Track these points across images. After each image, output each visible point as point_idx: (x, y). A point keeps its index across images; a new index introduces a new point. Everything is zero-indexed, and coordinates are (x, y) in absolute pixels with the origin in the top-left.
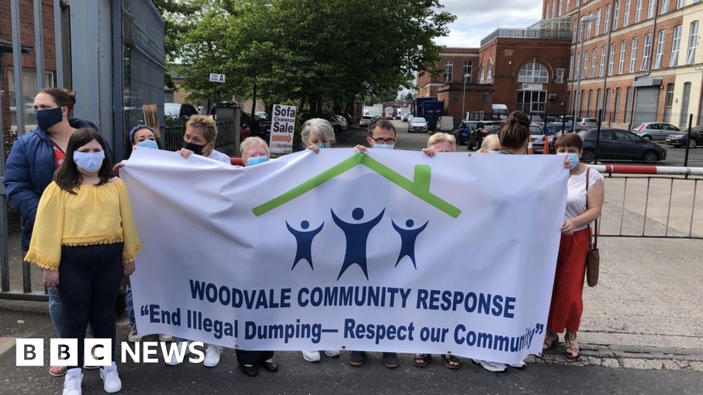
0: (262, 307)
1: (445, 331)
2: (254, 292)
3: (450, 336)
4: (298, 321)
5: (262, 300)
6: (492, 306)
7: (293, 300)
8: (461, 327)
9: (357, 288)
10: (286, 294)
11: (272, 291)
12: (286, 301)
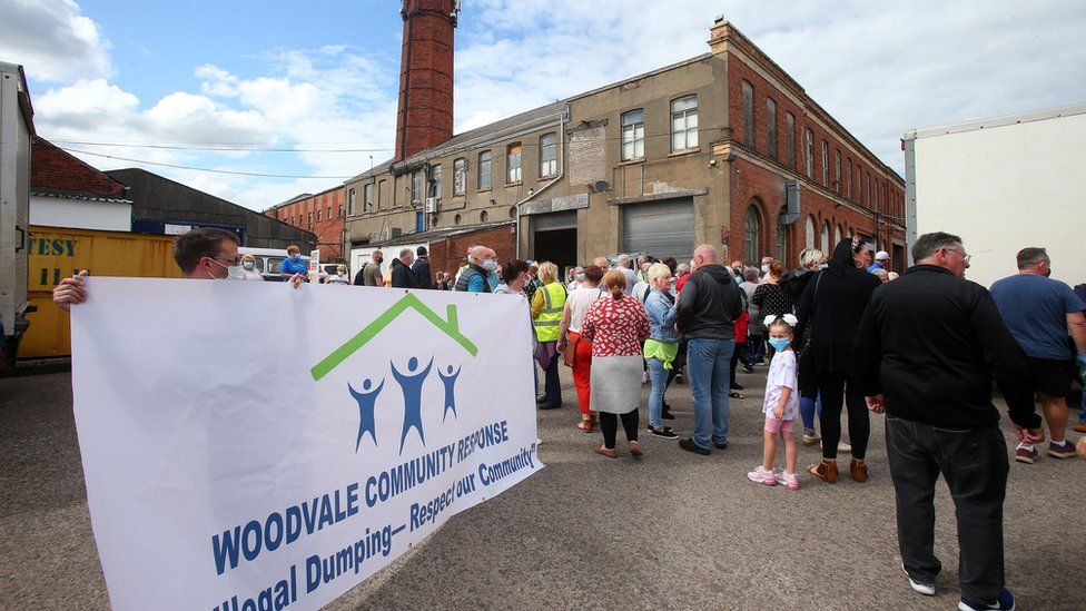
0: (326, 524)
1: (472, 477)
2: (316, 501)
3: (477, 480)
4: (368, 531)
5: (326, 513)
6: (495, 435)
7: (361, 503)
8: (482, 466)
9: (418, 460)
10: (353, 493)
11: (337, 493)
12: (354, 505)
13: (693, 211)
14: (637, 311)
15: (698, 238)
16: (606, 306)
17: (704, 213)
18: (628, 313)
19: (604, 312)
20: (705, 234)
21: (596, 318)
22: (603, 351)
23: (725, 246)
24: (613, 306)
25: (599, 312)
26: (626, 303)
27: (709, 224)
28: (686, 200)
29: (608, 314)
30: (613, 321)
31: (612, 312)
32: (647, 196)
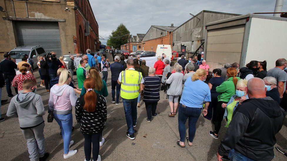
13: (58, 29)
14: (31, 77)
15: (62, 40)
16: (20, 77)
17: (64, 30)
18: (28, 78)
19: (20, 78)
20: (66, 39)
21: (17, 80)
22: (21, 89)
23: (75, 44)
24: (23, 76)
25: (18, 78)
26: (27, 75)
27: (67, 34)
28: (55, 24)
29: (21, 79)
30: (23, 80)
31: (23, 78)
32: (31, 18)
